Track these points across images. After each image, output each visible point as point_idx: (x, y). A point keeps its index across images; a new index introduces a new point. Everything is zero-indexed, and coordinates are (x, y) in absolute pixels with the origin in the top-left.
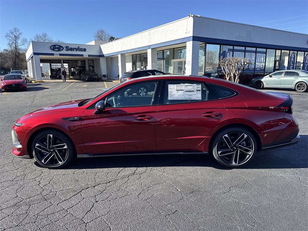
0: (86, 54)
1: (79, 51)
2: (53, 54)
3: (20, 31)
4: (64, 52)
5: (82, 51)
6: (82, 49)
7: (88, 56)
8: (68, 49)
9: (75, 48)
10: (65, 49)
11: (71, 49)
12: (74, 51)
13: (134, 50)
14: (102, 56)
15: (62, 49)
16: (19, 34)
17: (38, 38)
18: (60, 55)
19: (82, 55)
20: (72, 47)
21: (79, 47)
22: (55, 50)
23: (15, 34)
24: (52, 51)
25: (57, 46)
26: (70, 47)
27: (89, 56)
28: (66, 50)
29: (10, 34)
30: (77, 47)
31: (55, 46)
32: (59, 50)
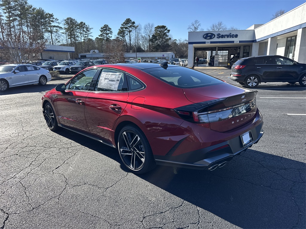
0: (236, 41)
1: (230, 37)
2: (204, 43)
3: (200, 23)
4: (215, 39)
5: (233, 37)
6: (234, 35)
7: (238, 42)
8: (220, 36)
9: (227, 35)
10: (216, 36)
11: (223, 36)
12: (225, 38)
13: (284, 31)
14: (254, 41)
15: (213, 36)
16: (198, 25)
17: (214, 27)
18: (211, 42)
19: (233, 42)
20: (224, 34)
21: (231, 33)
22: (207, 38)
23: (195, 26)
24: (204, 39)
25: (209, 35)
26: (221, 34)
27: (240, 42)
28: (218, 38)
29: (192, 26)
30: (228, 34)
31: (207, 34)
32: (211, 38)
